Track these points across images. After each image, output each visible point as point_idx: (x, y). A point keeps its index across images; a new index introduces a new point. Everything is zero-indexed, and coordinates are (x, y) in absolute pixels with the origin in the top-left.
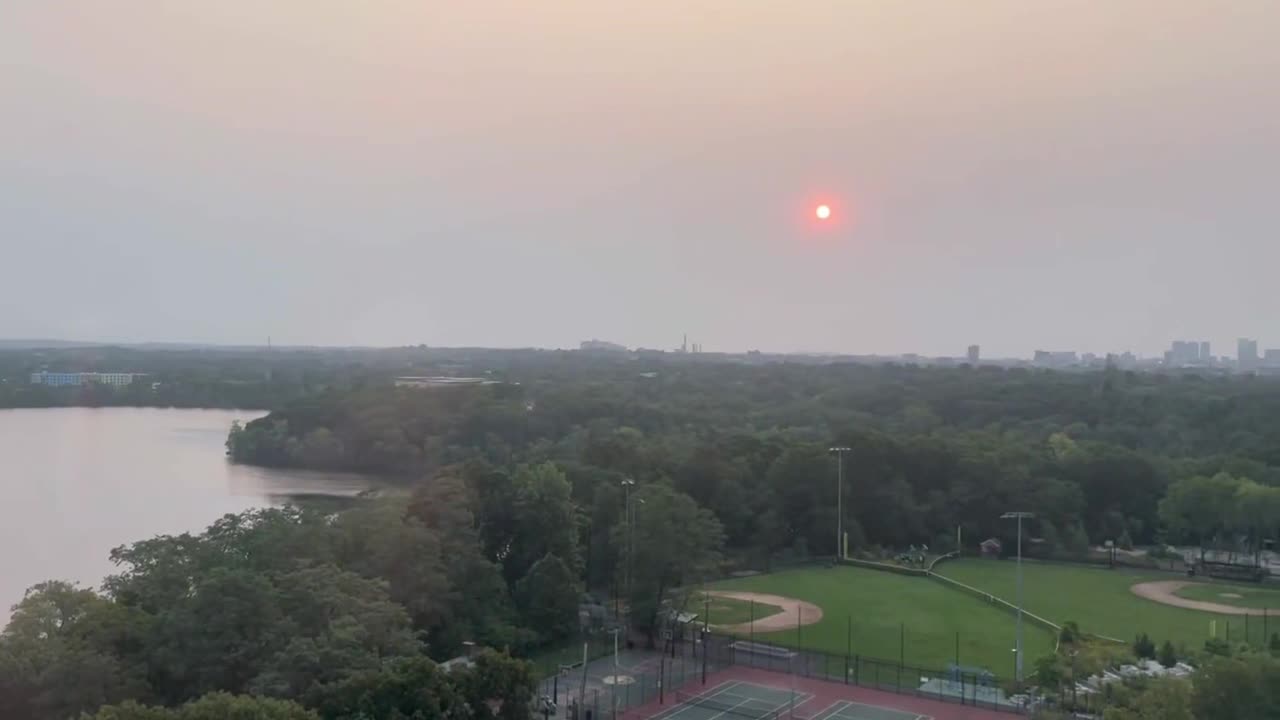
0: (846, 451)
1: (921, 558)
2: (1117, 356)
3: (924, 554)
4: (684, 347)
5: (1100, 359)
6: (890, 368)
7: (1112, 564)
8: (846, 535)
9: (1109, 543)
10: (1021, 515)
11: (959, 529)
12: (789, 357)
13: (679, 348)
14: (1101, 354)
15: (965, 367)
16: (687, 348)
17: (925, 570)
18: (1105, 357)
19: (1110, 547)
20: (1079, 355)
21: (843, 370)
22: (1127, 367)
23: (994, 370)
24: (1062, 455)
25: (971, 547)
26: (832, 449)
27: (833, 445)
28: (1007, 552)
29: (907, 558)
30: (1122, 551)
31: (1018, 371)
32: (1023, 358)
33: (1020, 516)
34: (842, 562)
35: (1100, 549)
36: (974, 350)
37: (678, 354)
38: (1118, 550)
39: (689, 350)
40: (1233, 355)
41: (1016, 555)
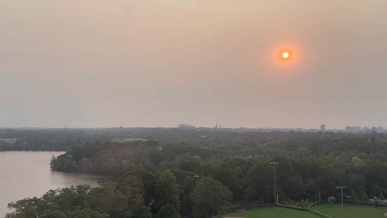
0: (277, 164)
1: (306, 204)
2: (376, 128)
3: (307, 203)
4: (216, 126)
5: (370, 129)
6: (292, 132)
7: (377, 205)
8: (277, 195)
9: (375, 197)
10: (342, 187)
11: (320, 193)
12: (255, 129)
13: (215, 126)
14: (370, 127)
15: (320, 133)
16: (217, 127)
17: (307, 208)
18: (372, 128)
19: (376, 199)
20: (362, 128)
21: (275, 134)
22: (380, 132)
23: (331, 133)
24: (357, 165)
25: (324, 200)
26: (271, 163)
27: (272, 162)
28: (338, 202)
29: (301, 204)
30: (380, 200)
31: (340, 134)
32: (341, 129)
33: (342, 188)
34: (276, 206)
35: (372, 200)
36: (323, 126)
37: (214, 129)
38: (379, 200)
39: (218, 127)
41: (341, 203)
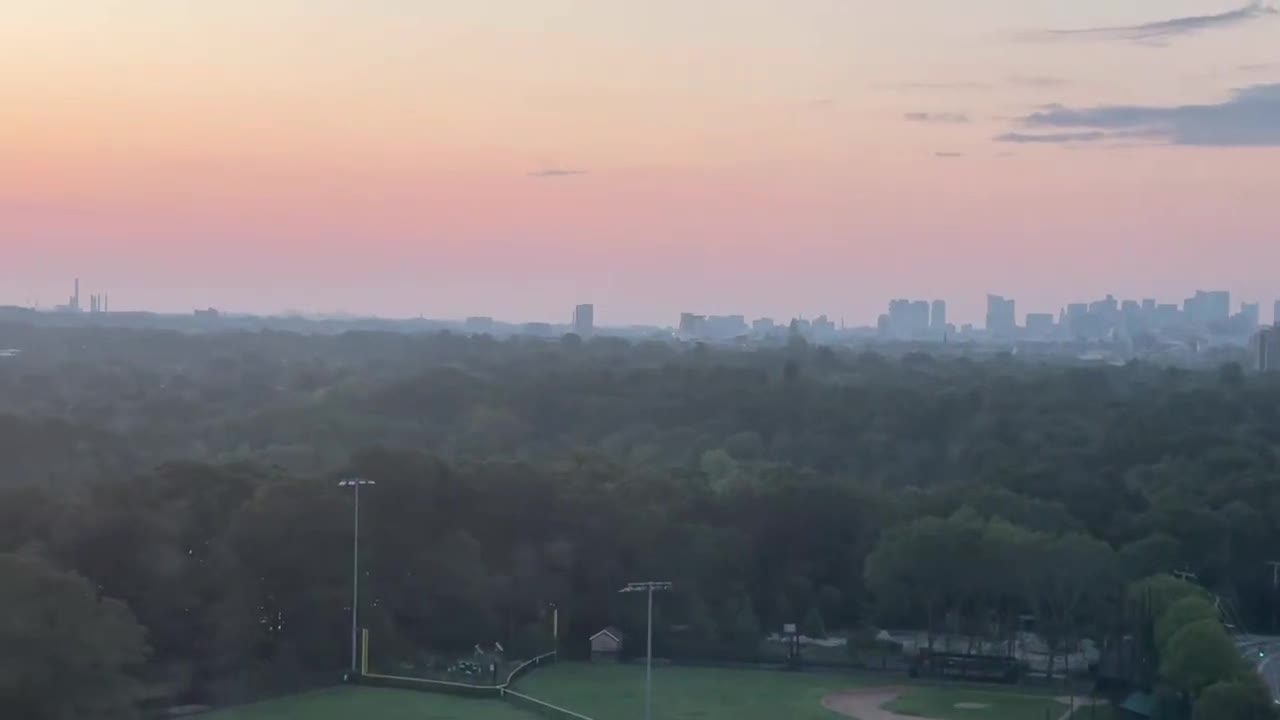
0: (366, 485)
1: (492, 668)
2: (806, 322)
3: (498, 660)
4: (74, 300)
5: (782, 327)
6: (444, 340)
7: (794, 663)
8: (365, 632)
9: (790, 628)
10: (653, 586)
11: (556, 612)
12: (272, 319)
13: (66, 302)
14: (783, 320)
15: (571, 339)
16: (80, 306)
17: (498, 687)
18: (788, 324)
19: (791, 635)
20: (749, 322)
21: (363, 339)
22: (818, 339)
23: (615, 344)
24: (719, 486)
25: (575, 648)
26: (342, 483)
27: (348, 476)
28: (630, 653)
29: (469, 668)
30: (810, 640)
31: (655, 347)
32: (663, 326)
33: (652, 588)
34: (356, 680)
35: (775, 637)
36: (584, 312)
37: (62, 313)
38: (803, 639)
39: (85, 306)
40: (980, 324)
41: (646, 655)
